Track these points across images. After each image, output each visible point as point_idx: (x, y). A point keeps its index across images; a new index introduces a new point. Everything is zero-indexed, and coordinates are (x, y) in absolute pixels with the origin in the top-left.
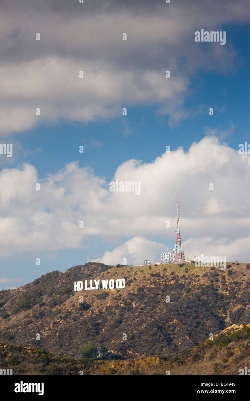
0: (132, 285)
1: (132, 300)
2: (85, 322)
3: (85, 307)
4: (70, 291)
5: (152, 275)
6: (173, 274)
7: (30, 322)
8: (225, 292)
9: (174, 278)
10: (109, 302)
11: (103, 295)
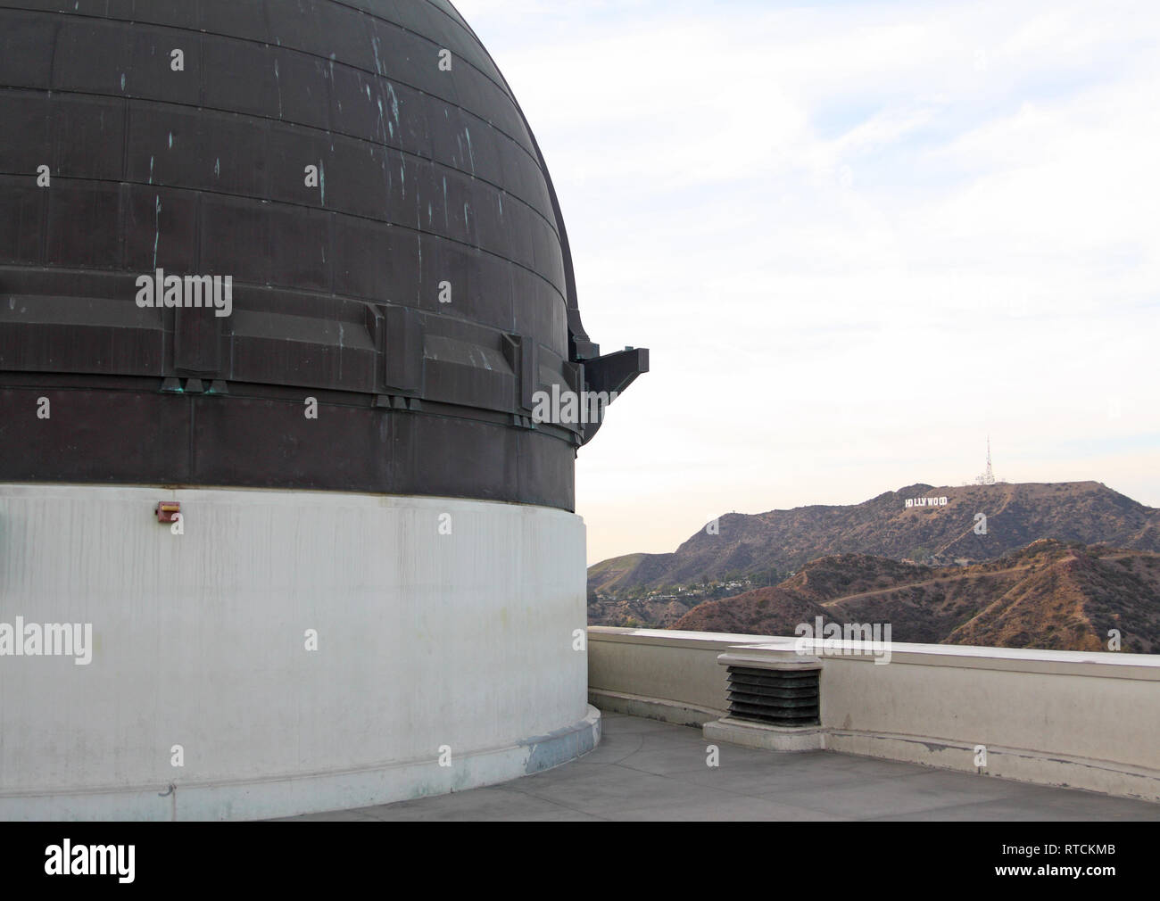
0: (952, 501)
1: (953, 514)
2: (916, 531)
3: (915, 519)
4: (902, 506)
5: (969, 494)
6: (985, 492)
7: (871, 532)
8: (1027, 507)
9: (986, 496)
10: (934, 515)
11: (928, 511)
